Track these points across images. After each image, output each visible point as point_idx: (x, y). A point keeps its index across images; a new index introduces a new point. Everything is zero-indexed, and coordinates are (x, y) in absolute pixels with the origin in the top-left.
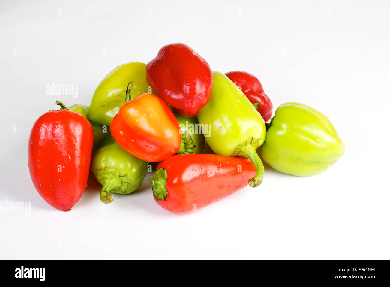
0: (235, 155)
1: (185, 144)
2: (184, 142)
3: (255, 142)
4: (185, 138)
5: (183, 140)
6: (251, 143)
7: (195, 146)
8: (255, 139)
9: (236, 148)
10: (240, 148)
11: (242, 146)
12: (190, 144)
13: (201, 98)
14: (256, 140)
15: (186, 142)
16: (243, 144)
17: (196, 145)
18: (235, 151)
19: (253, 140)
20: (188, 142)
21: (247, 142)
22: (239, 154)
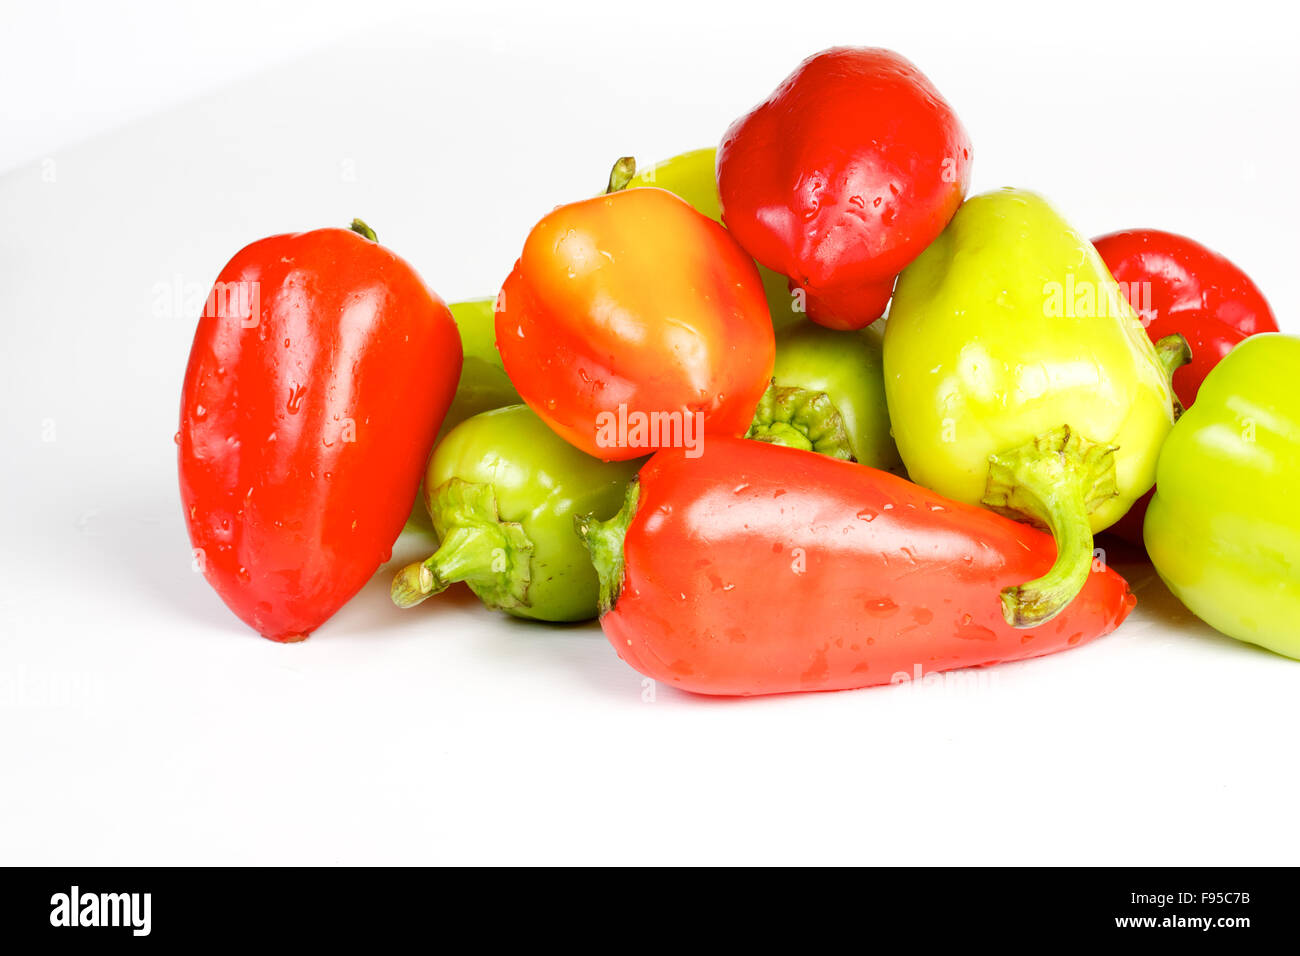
0: (999, 502)
1: (813, 442)
2: (808, 437)
3: (1083, 451)
4: (813, 416)
5: (808, 426)
6: (1060, 451)
7: (853, 459)
8: (1079, 440)
9: (990, 463)
10: (1009, 464)
11: (1016, 456)
12: (831, 448)
13: (859, 221)
14: (1085, 445)
15: (815, 433)
16: (1023, 451)
17: (858, 458)
18: (989, 480)
19: (1071, 441)
20: (822, 437)
21: (1036, 442)
22: (1015, 503)
